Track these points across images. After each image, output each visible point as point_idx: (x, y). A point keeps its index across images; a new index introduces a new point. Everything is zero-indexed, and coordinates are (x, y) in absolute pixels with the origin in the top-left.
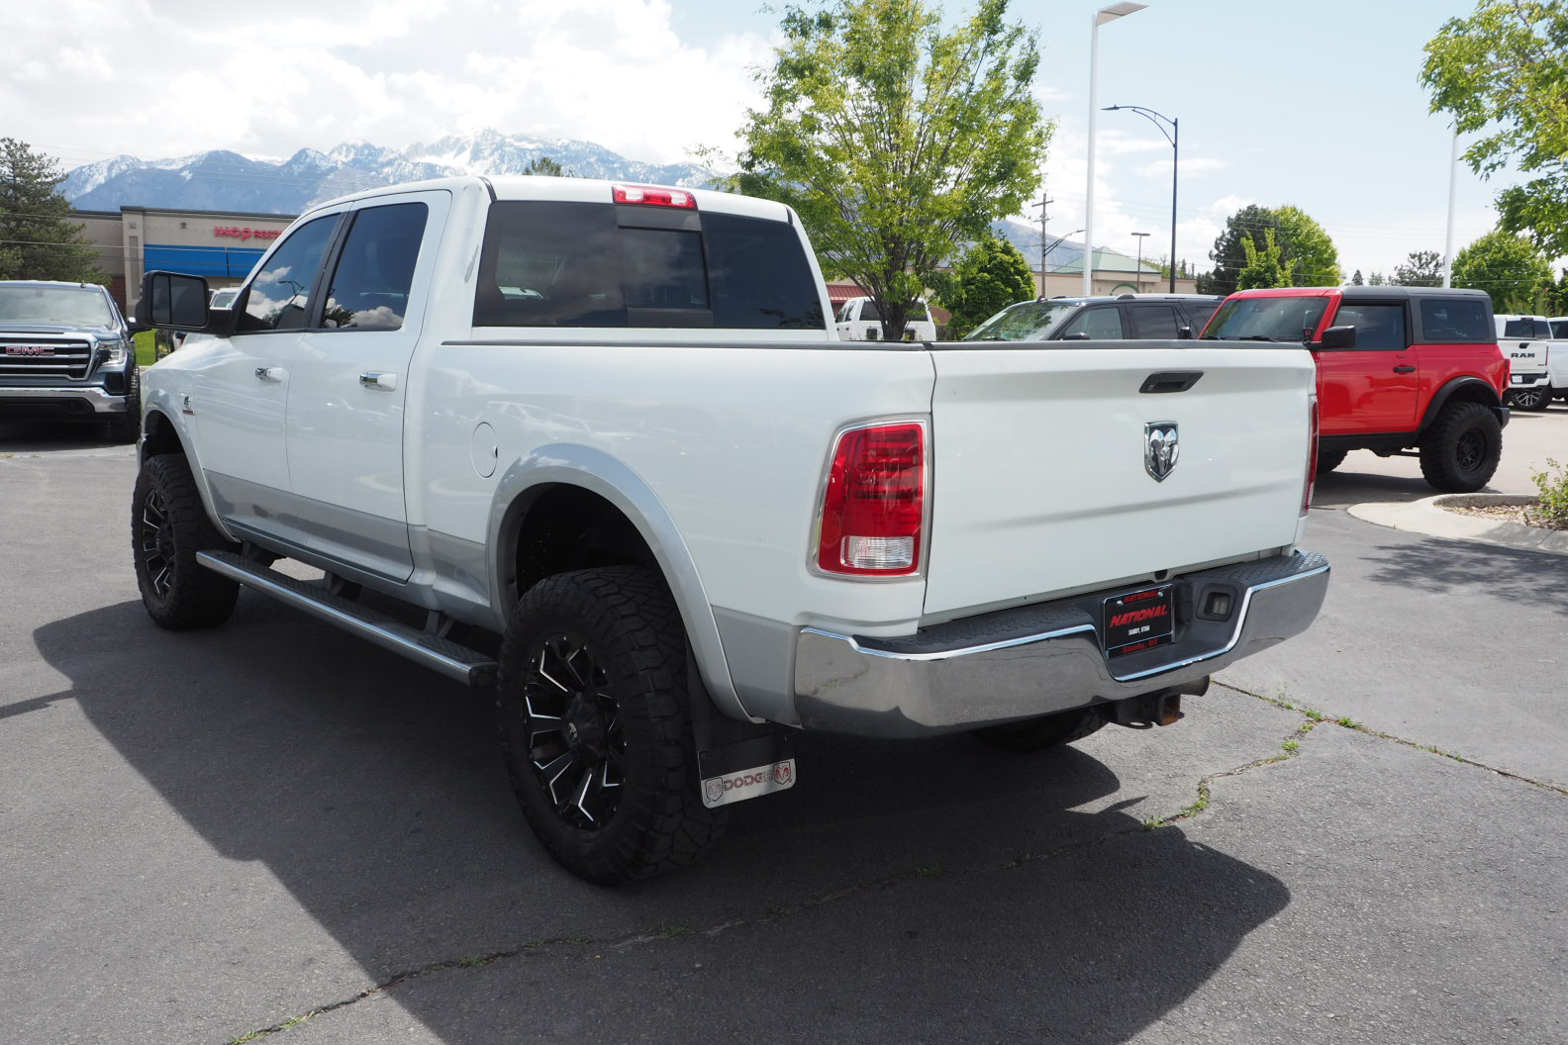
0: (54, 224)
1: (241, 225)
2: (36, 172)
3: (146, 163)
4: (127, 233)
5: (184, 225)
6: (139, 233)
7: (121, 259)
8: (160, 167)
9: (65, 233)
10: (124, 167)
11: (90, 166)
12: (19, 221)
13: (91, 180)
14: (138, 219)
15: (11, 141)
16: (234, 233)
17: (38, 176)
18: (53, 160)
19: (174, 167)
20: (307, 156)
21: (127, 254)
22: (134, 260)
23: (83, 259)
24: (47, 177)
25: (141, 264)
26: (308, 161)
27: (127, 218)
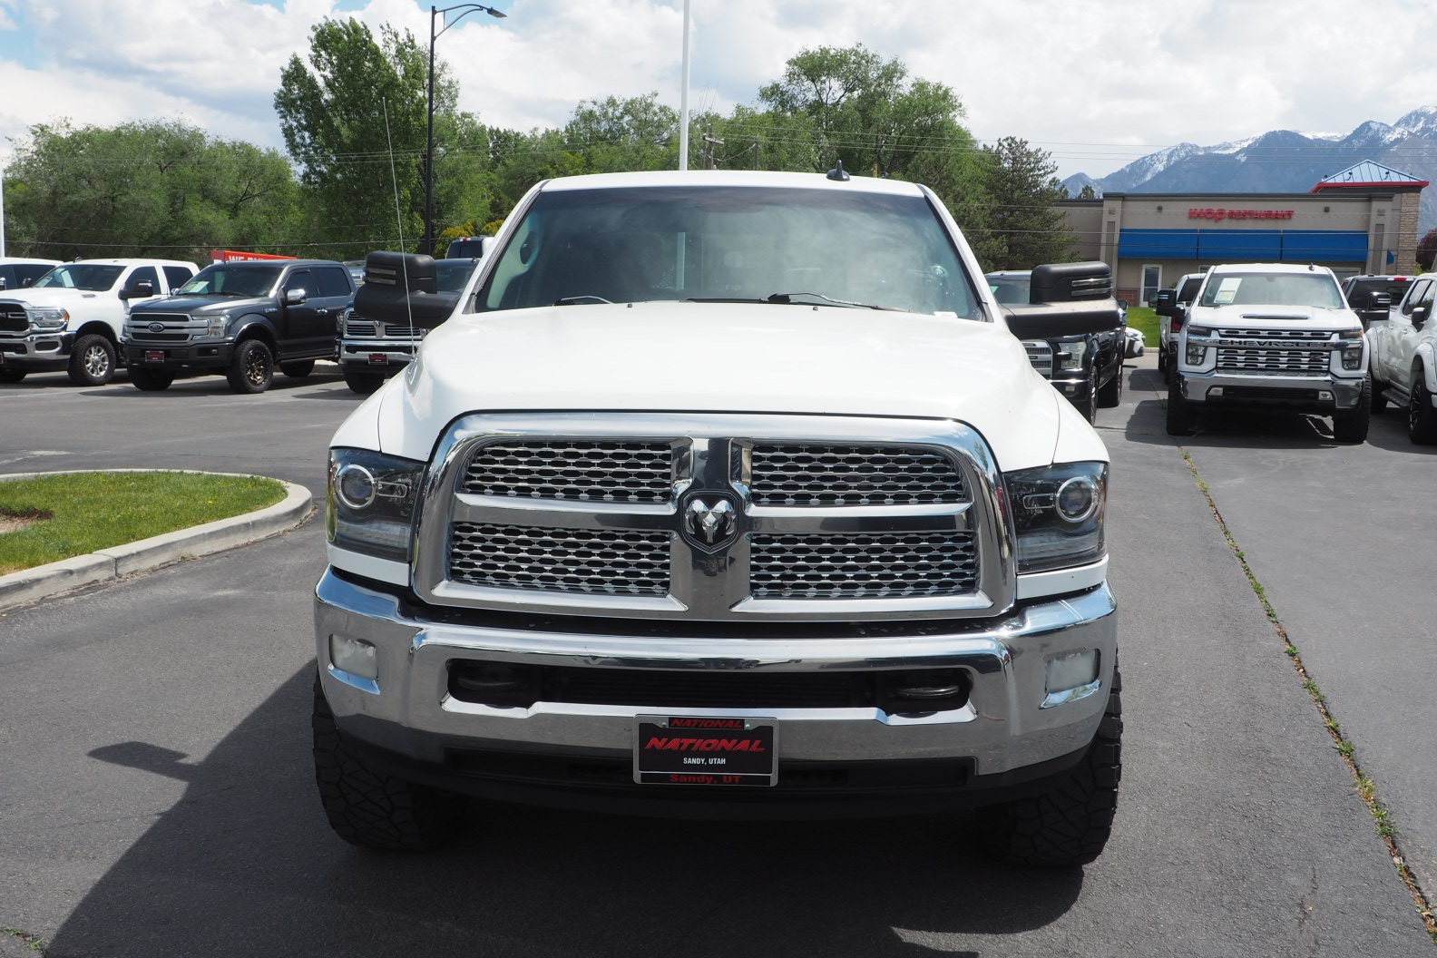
0: (1040, 213)
1: (1215, 206)
2: (1033, 165)
3: (1204, 148)
4: (1106, 218)
5: (1160, 209)
6: (1116, 218)
7: (1098, 244)
8: (1216, 152)
9: (1048, 222)
10: (1183, 154)
11: (1152, 156)
12: (1012, 212)
13: (1151, 170)
14: (1117, 205)
15: (1013, 139)
16: (1209, 215)
17: (1032, 170)
18: (1047, 154)
19: (1231, 151)
20: (1370, 129)
21: (1104, 240)
22: (1110, 244)
23: (1059, 245)
24: (1040, 170)
25: (1115, 248)
26: (1370, 134)
27: (1108, 205)
